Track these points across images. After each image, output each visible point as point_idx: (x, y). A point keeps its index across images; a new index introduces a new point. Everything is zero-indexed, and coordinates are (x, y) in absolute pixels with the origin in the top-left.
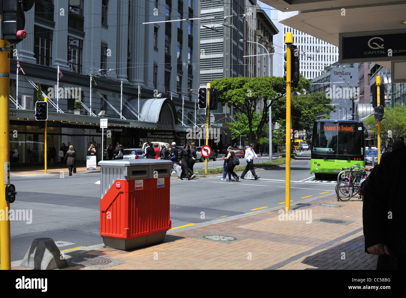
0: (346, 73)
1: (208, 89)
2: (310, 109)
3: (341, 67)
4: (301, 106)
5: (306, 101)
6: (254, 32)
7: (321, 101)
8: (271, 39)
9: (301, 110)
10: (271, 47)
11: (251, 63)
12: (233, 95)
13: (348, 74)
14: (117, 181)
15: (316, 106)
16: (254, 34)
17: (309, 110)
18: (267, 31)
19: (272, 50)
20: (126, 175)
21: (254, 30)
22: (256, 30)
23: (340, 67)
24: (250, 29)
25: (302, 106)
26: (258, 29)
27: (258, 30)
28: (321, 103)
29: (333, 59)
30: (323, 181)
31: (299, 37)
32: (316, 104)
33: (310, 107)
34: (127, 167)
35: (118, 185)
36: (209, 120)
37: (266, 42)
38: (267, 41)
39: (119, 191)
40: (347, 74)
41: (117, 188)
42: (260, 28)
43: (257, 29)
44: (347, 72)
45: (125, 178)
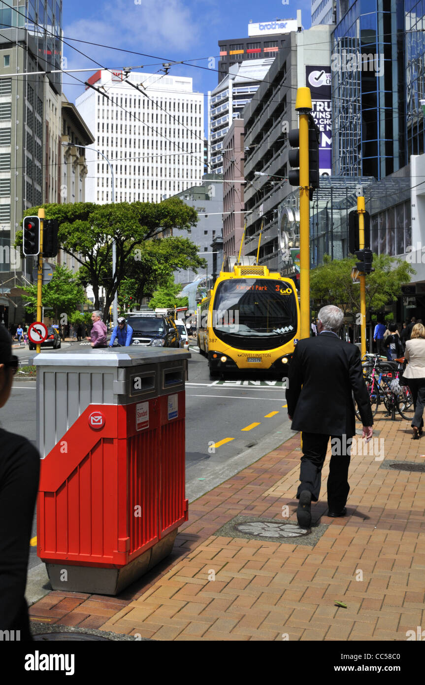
0: (198, 208)
1: (40, 219)
2: (166, 262)
3: (190, 199)
4: (151, 259)
5: (159, 248)
6: (57, 138)
7: (183, 249)
8: (82, 152)
9: (153, 264)
10: (82, 165)
11: (53, 189)
12: (69, 233)
13: (202, 211)
14: (91, 408)
15: (176, 257)
16: (57, 142)
17: (165, 264)
18: (76, 139)
19: (84, 172)
20: (122, 392)
21: (58, 136)
22: (60, 136)
23: (188, 198)
24: (51, 134)
25: (154, 259)
26: (64, 134)
27: (64, 137)
28: (184, 253)
29: (174, 186)
30: (268, 382)
31: (121, 152)
32: (176, 255)
33: (167, 259)
34: (122, 372)
35: (97, 420)
36: (43, 277)
37: (75, 156)
38: (78, 154)
39: (97, 436)
40: (199, 210)
41: (92, 427)
42: (67, 132)
43: (62, 134)
44: (200, 206)
45: (116, 400)
